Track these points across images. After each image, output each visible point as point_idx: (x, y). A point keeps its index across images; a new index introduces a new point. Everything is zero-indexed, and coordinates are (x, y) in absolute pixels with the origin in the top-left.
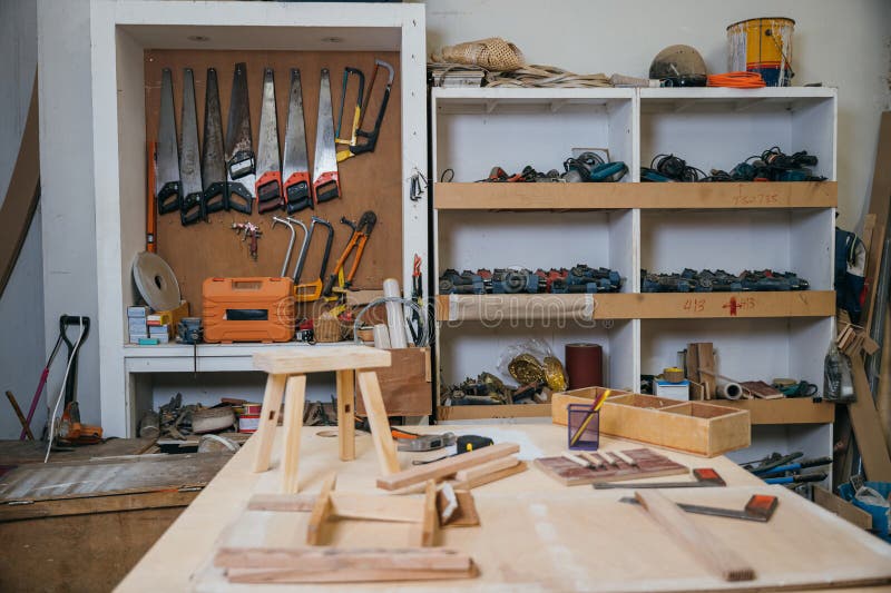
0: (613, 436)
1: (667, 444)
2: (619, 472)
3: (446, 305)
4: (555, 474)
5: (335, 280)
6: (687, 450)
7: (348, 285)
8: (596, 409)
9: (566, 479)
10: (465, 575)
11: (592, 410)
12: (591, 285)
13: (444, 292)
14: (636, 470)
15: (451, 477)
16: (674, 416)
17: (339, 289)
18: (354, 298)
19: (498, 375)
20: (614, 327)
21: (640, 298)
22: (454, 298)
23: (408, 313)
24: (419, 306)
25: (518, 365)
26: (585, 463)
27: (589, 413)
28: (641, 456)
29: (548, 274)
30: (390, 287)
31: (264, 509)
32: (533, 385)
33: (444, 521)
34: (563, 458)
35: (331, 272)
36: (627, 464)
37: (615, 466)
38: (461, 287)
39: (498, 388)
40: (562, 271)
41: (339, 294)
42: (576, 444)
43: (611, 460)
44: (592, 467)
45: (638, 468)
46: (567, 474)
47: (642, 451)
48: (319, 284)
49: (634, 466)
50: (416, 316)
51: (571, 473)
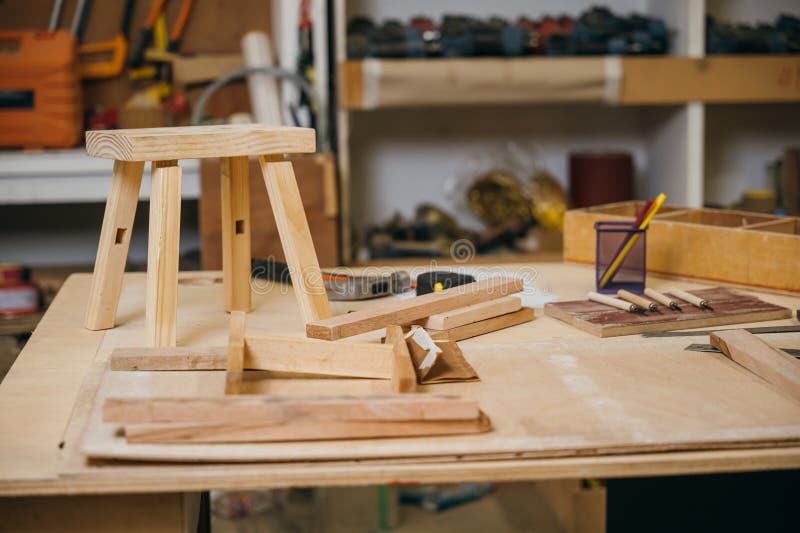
0: (667, 275)
1: (755, 281)
2: (684, 316)
3: (357, 79)
4: (580, 321)
5: (149, 39)
6: (786, 289)
7: (174, 47)
8: (642, 227)
9: (600, 327)
10: (473, 428)
11: (635, 230)
12: (617, 43)
13: (356, 55)
14: (709, 313)
15: (422, 322)
16: (766, 235)
17: (158, 52)
18: (188, 69)
19: (447, 206)
20: (655, 118)
21: (701, 65)
22: (373, 67)
23: (290, 93)
24: (309, 82)
25: (485, 190)
26: (627, 306)
27: (631, 233)
28: (716, 296)
29: (537, 26)
30: (255, 47)
31: (136, 368)
32: (512, 224)
33: (425, 374)
34: (591, 301)
35: (141, 23)
36: (694, 306)
37: (675, 308)
38: (385, 48)
39: (448, 229)
40: (564, 21)
41: (159, 64)
42: (609, 287)
43: (668, 301)
44: (639, 311)
45: (712, 310)
46: (600, 320)
47: (716, 291)
48: (119, 45)
49: (704, 307)
50: (305, 99)
51: (607, 320)
